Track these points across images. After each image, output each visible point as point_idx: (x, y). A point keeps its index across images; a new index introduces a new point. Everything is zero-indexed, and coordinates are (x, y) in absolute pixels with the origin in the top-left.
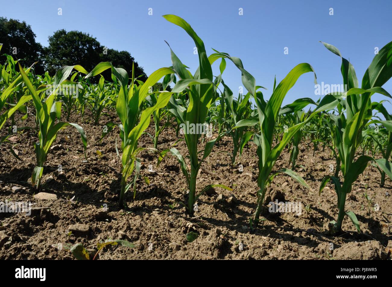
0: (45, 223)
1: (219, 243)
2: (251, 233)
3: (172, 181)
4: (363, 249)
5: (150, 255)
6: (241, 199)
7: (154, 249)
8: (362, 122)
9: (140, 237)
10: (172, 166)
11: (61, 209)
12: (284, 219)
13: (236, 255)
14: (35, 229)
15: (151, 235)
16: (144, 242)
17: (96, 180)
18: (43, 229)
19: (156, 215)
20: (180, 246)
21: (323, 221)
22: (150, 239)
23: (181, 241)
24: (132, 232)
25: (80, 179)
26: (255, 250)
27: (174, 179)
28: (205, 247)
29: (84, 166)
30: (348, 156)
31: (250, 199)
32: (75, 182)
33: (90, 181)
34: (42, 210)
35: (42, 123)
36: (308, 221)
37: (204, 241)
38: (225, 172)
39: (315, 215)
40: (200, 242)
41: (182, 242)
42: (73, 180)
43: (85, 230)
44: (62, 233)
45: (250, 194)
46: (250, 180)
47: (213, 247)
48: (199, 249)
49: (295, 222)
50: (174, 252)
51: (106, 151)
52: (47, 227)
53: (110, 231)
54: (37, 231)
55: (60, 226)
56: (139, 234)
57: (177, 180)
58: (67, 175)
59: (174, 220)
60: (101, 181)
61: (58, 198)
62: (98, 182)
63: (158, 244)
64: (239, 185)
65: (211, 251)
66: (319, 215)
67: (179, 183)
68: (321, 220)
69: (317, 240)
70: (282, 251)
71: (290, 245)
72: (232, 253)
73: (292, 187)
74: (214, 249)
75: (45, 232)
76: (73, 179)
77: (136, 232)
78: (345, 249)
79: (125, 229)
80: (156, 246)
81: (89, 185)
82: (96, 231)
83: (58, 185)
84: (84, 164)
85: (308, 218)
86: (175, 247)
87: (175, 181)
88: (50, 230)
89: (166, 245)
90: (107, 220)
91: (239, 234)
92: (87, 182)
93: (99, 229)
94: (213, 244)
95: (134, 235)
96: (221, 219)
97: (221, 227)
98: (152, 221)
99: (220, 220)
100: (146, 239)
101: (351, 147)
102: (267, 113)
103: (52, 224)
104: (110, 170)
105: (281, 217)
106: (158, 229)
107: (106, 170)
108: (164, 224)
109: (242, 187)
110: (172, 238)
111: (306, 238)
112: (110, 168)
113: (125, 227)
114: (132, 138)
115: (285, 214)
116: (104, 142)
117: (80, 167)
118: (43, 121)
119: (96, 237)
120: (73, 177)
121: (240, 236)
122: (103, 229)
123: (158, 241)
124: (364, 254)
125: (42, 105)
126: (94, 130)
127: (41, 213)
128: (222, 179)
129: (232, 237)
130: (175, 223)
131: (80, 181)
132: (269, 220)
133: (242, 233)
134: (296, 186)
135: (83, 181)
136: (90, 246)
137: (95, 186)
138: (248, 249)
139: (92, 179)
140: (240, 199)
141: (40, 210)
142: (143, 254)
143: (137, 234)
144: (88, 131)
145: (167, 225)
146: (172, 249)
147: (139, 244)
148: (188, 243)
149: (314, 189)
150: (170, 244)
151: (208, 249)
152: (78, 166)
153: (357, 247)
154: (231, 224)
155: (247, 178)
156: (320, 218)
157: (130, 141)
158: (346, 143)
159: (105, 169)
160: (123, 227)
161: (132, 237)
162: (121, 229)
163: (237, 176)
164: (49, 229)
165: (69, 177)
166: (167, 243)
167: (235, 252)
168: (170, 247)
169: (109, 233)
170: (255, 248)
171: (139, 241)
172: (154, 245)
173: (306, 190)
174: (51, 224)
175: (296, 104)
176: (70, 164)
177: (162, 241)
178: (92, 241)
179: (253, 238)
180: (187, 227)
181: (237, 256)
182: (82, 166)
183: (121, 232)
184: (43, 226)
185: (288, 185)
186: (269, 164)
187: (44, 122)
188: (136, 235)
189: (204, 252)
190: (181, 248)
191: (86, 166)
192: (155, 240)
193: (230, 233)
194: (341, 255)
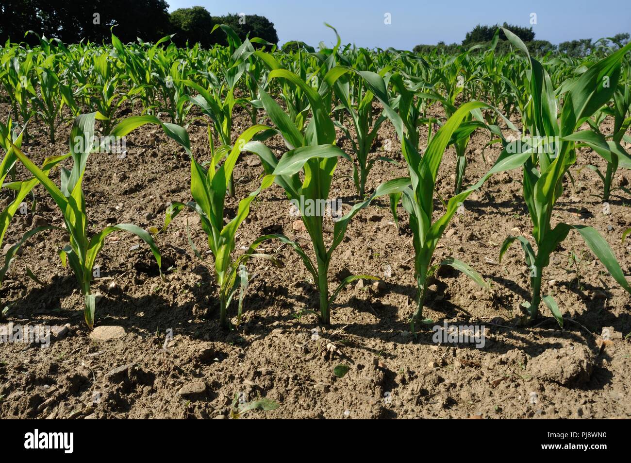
0: (139, 388)
1: (379, 378)
2: (414, 343)
3: (280, 259)
4: (564, 362)
5: (293, 406)
6: (391, 281)
7: (297, 397)
8: (562, 170)
9: (275, 384)
10: (271, 227)
11: (142, 353)
12: (455, 303)
13: (404, 388)
14: (129, 400)
15: (288, 378)
16: (282, 390)
17: (170, 286)
18: (139, 396)
19: (280, 335)
20: (329, 386)
21: (512, 300)
22: (288, 383)
23: (328, 378)
24: (262, 378)
25: (145, 289)
26: (427, 377)
27: (282, 256)
28: (362, 385)
29: (136, 256)
30: (543, 216)
31: (403, 277)
32: (138, 295)
33: (161, 289)
34: (129, 371)
35: (74, 225)
36: (491, 303)
37: (360, 377)
38: (355, 221)
39: (499, 292)
40: (354, 379)
41: (330, 380)
42: (135, 293)
43: (201, 390)
44: (170, 398)
45: (401, 266)
46: (396, 234)
47: (373, 385)
48: (355, 389)
49: (472, 306)
50: (322, 395)
51: (154, 211)
52: (144, 392)
53: (232, 382)
54: (133, 402)
55: (161, 388)
56: (272, 380)
57: (287, 255)
58: (122, 287)
59: (307, 340)
60: (178, 287)
61: (127, 331)
62: (175, 288)
63: (301, 390)
64: (382, 249)
65: (371, 389)
66: (507, 292)
67: (291, 261)
68: (510, 299)
69: (505, 339)
70: (460, 371)
71: (469, 354)
72: (397, 386)
73: (461, 237)
74: (375, 386)
75: (143, 399)
76: (133, 291)
77: (268, 377)
78: (540, 362)
79: (252, 376)
80: (299, 393)
81: (162, 296)
82: (214, 386)
83: (114, 306)
84: (135, 254)
85: (490, 299)
86: (323, 389)
87: (285, 258)
88: (150, 397)
89: (310, 388)
90: (216, 359)
91: (399, 346)
92: (158, 292)
93: (217, 383)
94: (372, 381)
95: (266, 383)
96: (368, 321)
97: (373, 339)
98: (277, 348)
99: (368, 324)
100: (284, 385)
101: (546, 206)
102: (421, 173)
103: (150, 388)
104: (178, 255)
105: (451, 301)
106: (289, 359)
107: (171, 256)
108: (295, 350)
109: (386, 253)
110: (312, 371)
111: (490, 339)
112: (176, 249)
113: (252, 373)
114: (226, 235)
115: (457, 296)
116: (138, 184)
117: (130, 259)
118: (74, 223)
119: (217, 395)
120: (134, 288)
121: (400, 350)
122: (222, 381)
123: (300, 384)
124: (564, 370)
125: (67, 201)
126: (109, 157)
127: (129, 375)
128: (353, 238)
129: (390, 355)
130: (309, 346)
131: (146, 293)
132: (436, 310)
133: (402, 343)
134: (468, 235)
135: (151, 292)
136: (215, 411)
137: (172, 297)
138: (416, 377)
139: (163, 286)
140: (388, 280)
141: (126, 370)
142: (284, 406)
143: (269, 380)
144: (98, 160)
145: (299, 350)
146: (319, 392)
147: (276, 395)
148: (337, 379)
149: (496, 234)
150: (315, 386)
151: (366, 387)
152: (126, 258)
153: (556, 360)
154: (385, 329)
155: (391, 231)
156: (507, 297)
157: (224, 239)
158: (539, 201)
159: (170, 253)
160: (248, 373)
161: (264, 386)
162: (246, 377)
163: (375, 228)
164: (148, 395)
165: (126, 288)
166: (312, 385)
167: (401, 385)
168: (317, 391)
169: (231, 385)
170: (425, 375)
171: (274, 391)
172: (297, 391)
173: (484, 236)
174: (148, 388)
175: (459, 130)
176: (112, 257)
177: (304, 383)
178: (214, 402)
179: (418, 349)
180: (329, 352)
181: (405, 390)
182: (133, 256)
183: (248, 382)
184: (137, 392)
185: (455, 233)
186: (429, 245)
187: (76, 224)
188: (269, 382)
189: (362, 391)
190: (331, 389)
191: (139, 257)
192: (295, 385)
193: (386, 347)
194: (536, 371)
